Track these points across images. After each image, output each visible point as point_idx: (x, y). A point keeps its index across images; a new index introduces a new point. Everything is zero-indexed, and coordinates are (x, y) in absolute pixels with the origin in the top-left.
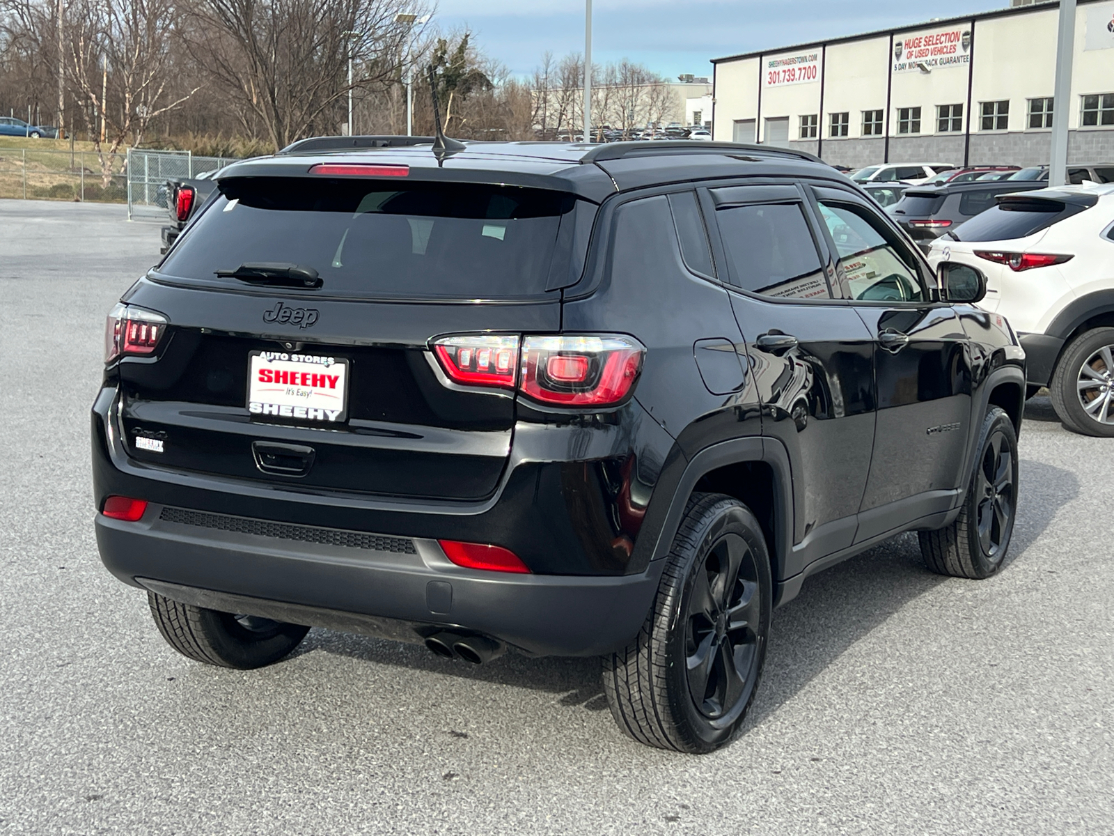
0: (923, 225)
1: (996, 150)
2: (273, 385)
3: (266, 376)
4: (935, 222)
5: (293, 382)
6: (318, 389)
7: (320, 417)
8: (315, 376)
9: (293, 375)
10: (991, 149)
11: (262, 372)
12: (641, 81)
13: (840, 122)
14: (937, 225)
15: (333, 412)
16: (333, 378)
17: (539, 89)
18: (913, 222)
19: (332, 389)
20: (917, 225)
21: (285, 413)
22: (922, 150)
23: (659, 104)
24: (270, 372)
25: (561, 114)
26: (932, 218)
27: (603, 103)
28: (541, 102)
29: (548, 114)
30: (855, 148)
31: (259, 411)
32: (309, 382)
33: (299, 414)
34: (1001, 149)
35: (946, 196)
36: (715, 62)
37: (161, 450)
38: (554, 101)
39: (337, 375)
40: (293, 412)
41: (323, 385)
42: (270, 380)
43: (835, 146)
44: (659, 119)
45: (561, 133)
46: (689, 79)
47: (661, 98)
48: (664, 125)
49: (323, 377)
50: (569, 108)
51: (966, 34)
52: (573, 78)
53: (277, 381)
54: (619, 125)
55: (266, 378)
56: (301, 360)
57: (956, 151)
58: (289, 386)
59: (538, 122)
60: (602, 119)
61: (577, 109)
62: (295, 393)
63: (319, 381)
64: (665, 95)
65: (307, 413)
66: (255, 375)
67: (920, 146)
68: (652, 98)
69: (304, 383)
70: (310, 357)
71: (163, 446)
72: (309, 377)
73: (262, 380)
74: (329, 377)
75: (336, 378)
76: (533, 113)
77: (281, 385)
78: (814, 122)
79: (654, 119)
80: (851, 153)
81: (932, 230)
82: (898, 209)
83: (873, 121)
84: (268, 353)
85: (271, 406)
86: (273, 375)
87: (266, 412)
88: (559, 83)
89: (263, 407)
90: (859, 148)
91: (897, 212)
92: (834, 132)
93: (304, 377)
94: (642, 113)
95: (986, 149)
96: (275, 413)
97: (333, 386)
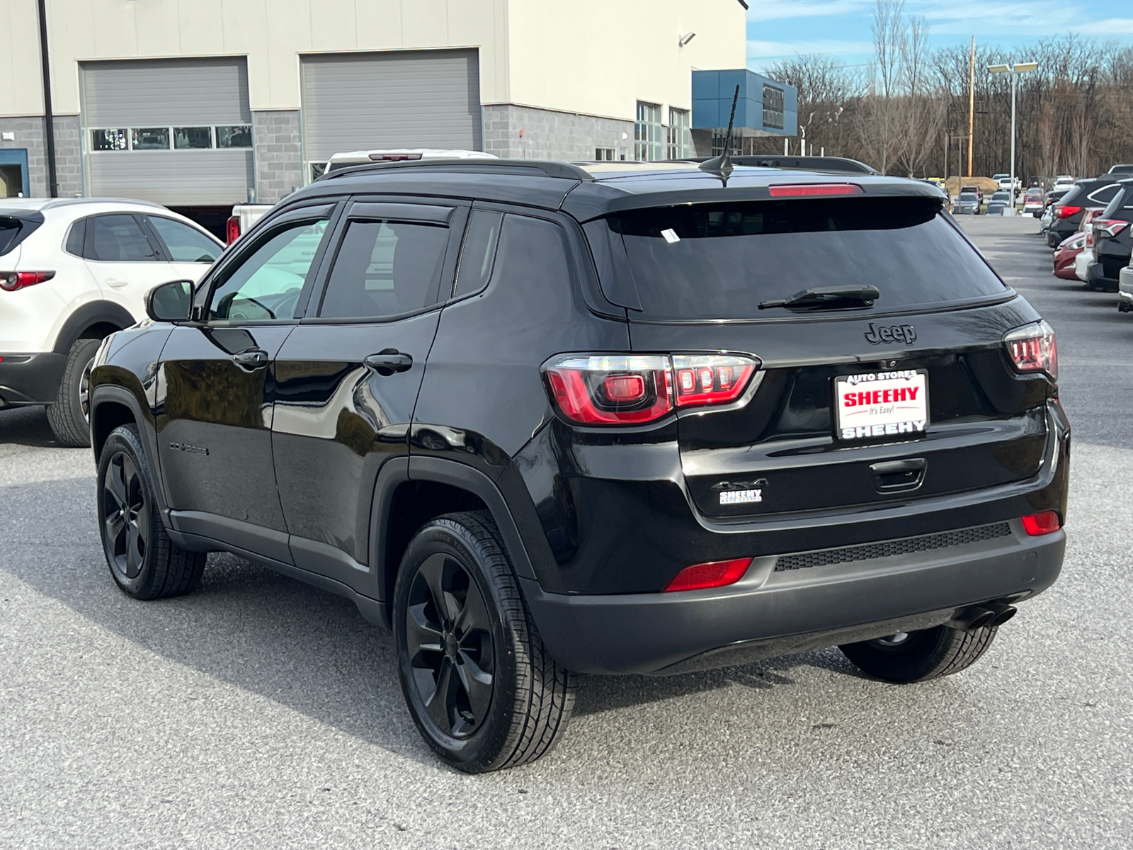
2: (857, 407)
3: (851, 400)
5: (876, 401)
6: (900, 403)
7: (910, 429)
8: (896, 392)
9: (876, 394)
11: (847, 397)
15: (920, 422)
16: (913, 390)
19: (913, 401)
21: (878, 432)
24: (854, 395)
31: (852, 436)
32: (891, 398)
33: (891, 431)
37: (759, 499)
39: (916, 386)
40: (884, 430)
41: (904, 399)
42: (854, 403)
49: (903, 391)
53: (861, 403)
55: (850, 402)
56: (887, 377)
58: (872, 405)
62: (878, 411)
63: (900, 395)
65: (898, 428)
66: (842, 401)
69: (886, 400)
70: (895, 373)
71: (761, 495)
72: (891, 393)
73: (847, 405)
74: (909, 390)
75: (916, 389)
77: (865, 406)
84: (855, 376)
85: (863, 428)
86: (856, 398)
87: (859, 435)
89: (855, 431)
93: (886, 394)
96: (868, 434)
97: (913, 397)
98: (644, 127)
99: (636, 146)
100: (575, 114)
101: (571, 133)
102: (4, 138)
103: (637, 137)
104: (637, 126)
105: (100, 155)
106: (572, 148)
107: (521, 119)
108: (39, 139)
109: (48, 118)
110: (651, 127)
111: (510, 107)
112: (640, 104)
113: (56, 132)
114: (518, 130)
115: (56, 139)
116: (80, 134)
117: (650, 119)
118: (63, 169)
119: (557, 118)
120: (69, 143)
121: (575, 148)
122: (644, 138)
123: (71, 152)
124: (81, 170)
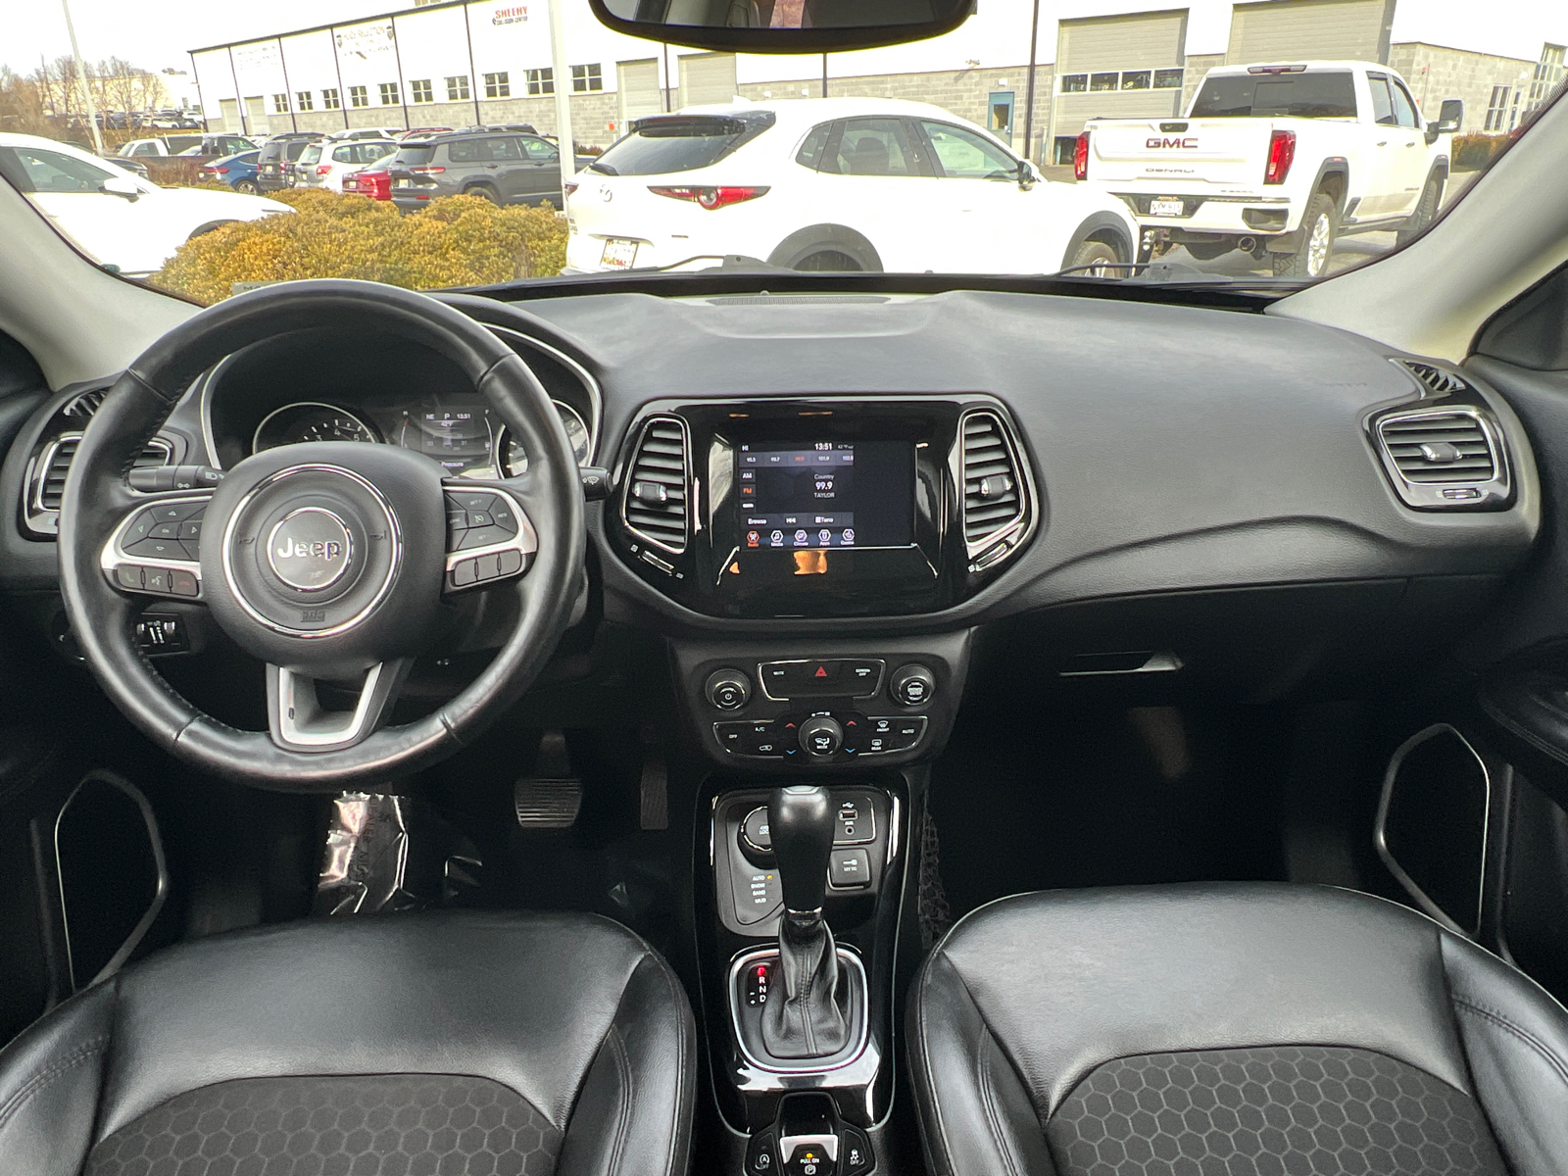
0: (422, 172)
1: (428, 117)
4: (432, 168)
10: (424, 117)
12: (131, 73)
13: (305, 99)
14: (434, 171)
17: (41, 81)
18: (413, 169)
20: (417, 172)
22: (373, 119)
23: (151, 89)
25: (67, 101)
26: (429, 165)
27: (101, 89)
28: (45, 90)
29: (54, 100)
30: (321, 119)
34: (431, 116)
35: (436, 146)
36: (192, 52)
38: (58, 91)
43: (305, 118)
44: (154, 102)
45: (71, 117)
46: (171, 71)
47: (152, 84)
48: (159, 108)
50: (72, 95)
51: (389, 28)
52: (69, 72)
54: (120, 109)
57: (399, 118)
59: (47, 108)
60: (105, 103)
61: (79, 95)
64: (155, 81)
67: (371, 116)
68: (144, 85)
76: (41, 100)
78: (284, 99)
79: (149, 103)
80: (319, 123)
81: (430, 176)
82: (398, 159)
83: (331, 97)
88: (59, 77)
90: (325, 119)
91: (397, 162)
92: (302, 107)
94: (138, 97)
95: (420, 116)
98: (1545, 67)
99: (1534, 85)
100: (1481, 54)
101: (1473, 70)
102: (1000, 83)
103: (1536, 77)
104: (1538, 67)
105: (1066, 96)
106: (1470, 85)
107: (1426, 57)
108: (1024, 84)
109: (1032, 66)
110: (1551, 67)
111: (1419, 46)
112: (1548, 46)
113: (1036, 78)
114: (1421, 67)
115: (1036, 83)
116: (1053, 79)
117: (1553, 60)
118: (1038, 108)
119: (1462, 57)
120: (1045, 86)
121: (1474, 86)
122: (1542, 78)
123: (1045, 94)
124: (1050, 108)
